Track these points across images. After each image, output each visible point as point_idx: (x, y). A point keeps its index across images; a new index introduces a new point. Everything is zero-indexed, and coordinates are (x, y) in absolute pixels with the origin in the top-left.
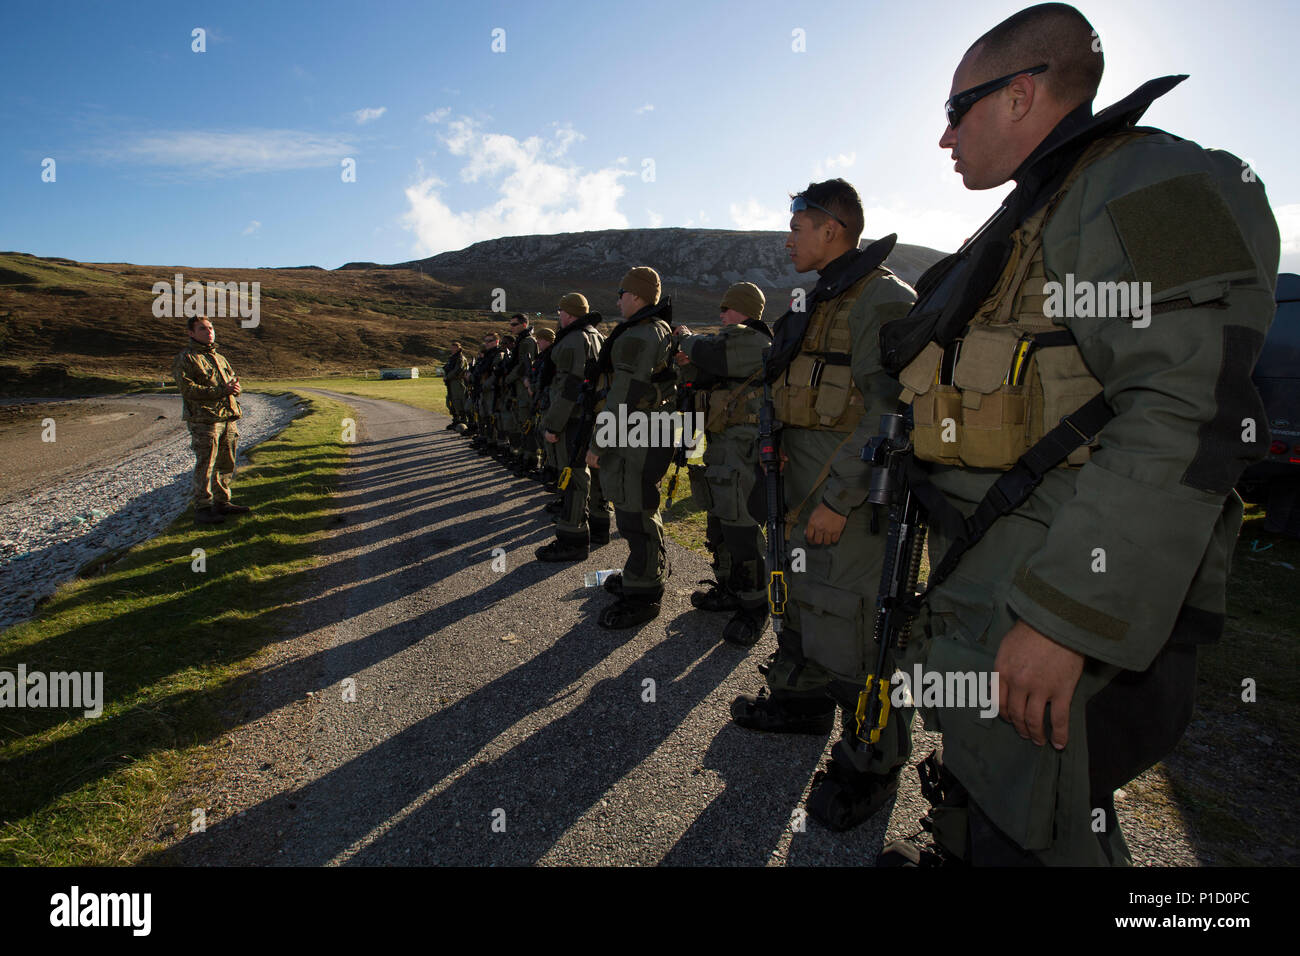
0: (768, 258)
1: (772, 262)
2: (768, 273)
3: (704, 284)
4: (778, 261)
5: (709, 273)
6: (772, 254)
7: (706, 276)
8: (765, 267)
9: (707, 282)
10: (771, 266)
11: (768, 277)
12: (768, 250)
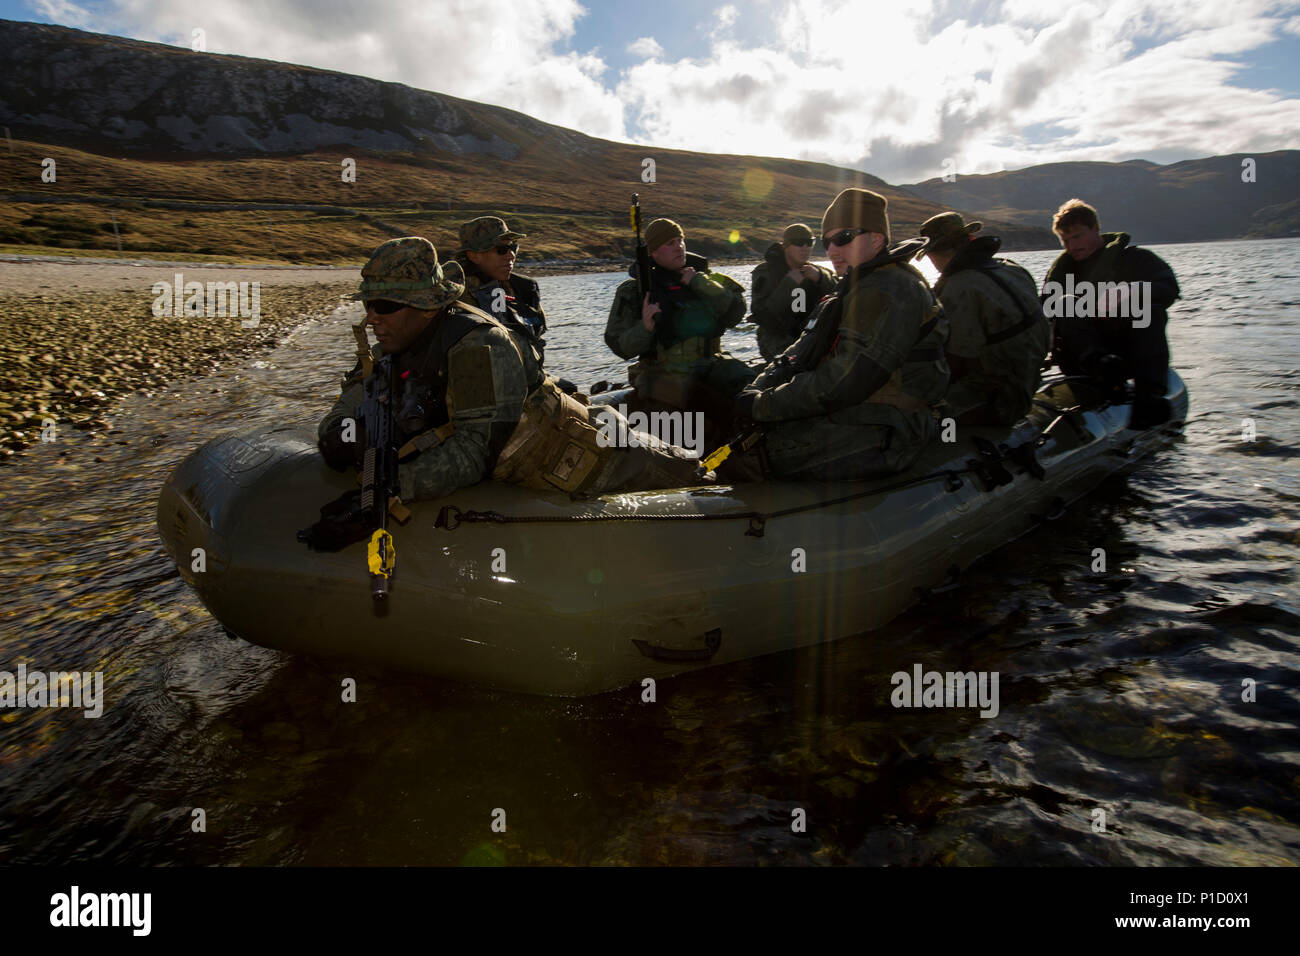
0: (250, 100)
1: (259, 108)
2: (252, 125)
3: (112, 134)
4: (272, 108)
5: (128, 116)
6: (255, 94)
7: (120, 121)
8: (244, 114)
9: (120, 131)
10: (256, 114)
11: (250, 132)
12: (250, 85)
